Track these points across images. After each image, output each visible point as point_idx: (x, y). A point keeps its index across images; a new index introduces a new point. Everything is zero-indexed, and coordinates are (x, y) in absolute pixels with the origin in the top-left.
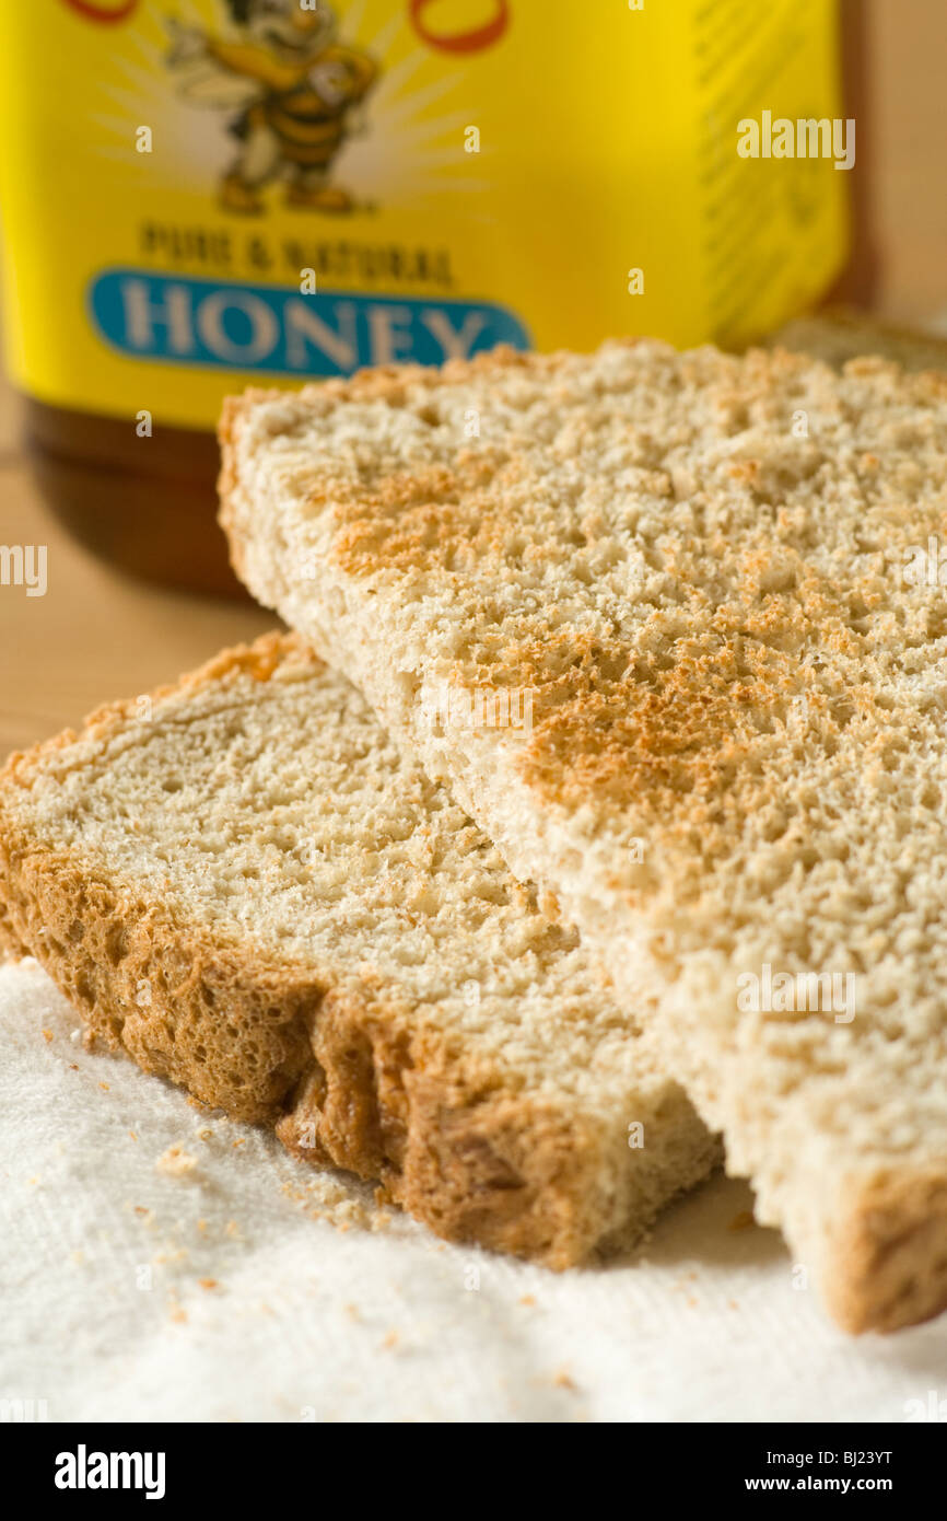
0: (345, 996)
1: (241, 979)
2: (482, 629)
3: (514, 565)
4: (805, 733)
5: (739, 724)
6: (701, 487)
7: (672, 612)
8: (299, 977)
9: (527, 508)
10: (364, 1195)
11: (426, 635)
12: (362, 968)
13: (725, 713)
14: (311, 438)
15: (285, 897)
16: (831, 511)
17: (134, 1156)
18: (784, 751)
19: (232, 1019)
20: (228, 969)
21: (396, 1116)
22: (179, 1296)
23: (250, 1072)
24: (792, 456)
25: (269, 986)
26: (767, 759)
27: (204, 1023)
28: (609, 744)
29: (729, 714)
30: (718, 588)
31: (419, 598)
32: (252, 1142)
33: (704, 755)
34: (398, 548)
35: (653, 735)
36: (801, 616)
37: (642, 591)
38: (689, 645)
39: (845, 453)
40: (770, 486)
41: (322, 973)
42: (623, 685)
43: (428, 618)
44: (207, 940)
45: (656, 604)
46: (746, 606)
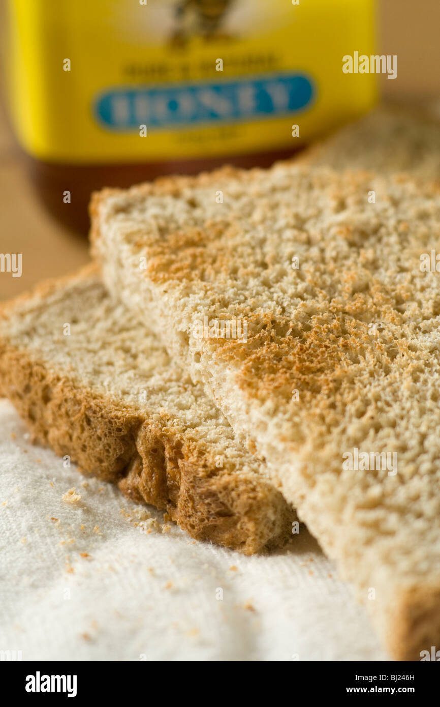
0: (152, 424)
1: (104, 414)
2: (219, 311)
3: (233, 279)
4: (375, 363)
5: (343, 359)
6: (323, 239)
7: (310, 303)
8: (132, 413)
9: (240, 249)
10: (159, 516)
11: (192, 313)
12: (161, 410)
13: (336, 353)
14: (135, 214)
15: (126, 376)
16: (386, 251)
17: (52, 494)
18: (364, 373)
19: (99, 432)
20: (98, 409)
21: (175, 480)
22: (71, 561)
23: (107, 457)
24: (367, 223)
25: (117, 417)
26: (356, 376)
27: (86, 434)
28: (280, 369)
29: (338, 354)
30: (332, 290)
31: (188, 295)
32: (107, 490)
33: (326, 375)
34: (178, 270)
35: (301, 364)
36: (372, 304)
37: (296, 291)
38: (318, 319)
39: (392, 223)
40: (356, 238)
41: (142, 412)
42: (287, 339)
43: (192, 305)
44: (89, 395)
45: (303, 299)
46: (346, 299)
